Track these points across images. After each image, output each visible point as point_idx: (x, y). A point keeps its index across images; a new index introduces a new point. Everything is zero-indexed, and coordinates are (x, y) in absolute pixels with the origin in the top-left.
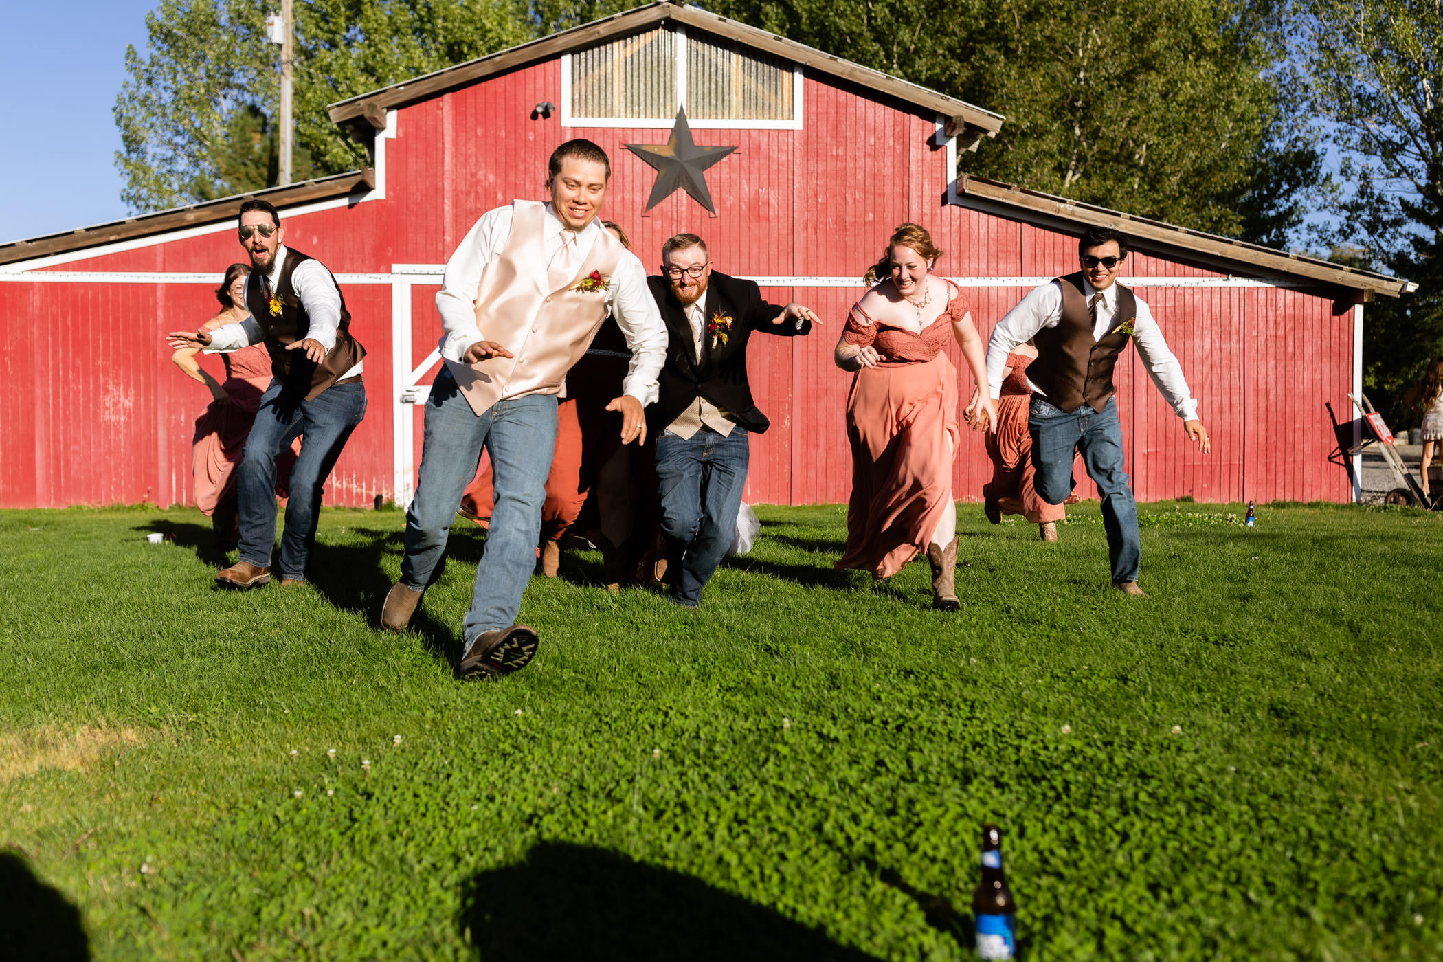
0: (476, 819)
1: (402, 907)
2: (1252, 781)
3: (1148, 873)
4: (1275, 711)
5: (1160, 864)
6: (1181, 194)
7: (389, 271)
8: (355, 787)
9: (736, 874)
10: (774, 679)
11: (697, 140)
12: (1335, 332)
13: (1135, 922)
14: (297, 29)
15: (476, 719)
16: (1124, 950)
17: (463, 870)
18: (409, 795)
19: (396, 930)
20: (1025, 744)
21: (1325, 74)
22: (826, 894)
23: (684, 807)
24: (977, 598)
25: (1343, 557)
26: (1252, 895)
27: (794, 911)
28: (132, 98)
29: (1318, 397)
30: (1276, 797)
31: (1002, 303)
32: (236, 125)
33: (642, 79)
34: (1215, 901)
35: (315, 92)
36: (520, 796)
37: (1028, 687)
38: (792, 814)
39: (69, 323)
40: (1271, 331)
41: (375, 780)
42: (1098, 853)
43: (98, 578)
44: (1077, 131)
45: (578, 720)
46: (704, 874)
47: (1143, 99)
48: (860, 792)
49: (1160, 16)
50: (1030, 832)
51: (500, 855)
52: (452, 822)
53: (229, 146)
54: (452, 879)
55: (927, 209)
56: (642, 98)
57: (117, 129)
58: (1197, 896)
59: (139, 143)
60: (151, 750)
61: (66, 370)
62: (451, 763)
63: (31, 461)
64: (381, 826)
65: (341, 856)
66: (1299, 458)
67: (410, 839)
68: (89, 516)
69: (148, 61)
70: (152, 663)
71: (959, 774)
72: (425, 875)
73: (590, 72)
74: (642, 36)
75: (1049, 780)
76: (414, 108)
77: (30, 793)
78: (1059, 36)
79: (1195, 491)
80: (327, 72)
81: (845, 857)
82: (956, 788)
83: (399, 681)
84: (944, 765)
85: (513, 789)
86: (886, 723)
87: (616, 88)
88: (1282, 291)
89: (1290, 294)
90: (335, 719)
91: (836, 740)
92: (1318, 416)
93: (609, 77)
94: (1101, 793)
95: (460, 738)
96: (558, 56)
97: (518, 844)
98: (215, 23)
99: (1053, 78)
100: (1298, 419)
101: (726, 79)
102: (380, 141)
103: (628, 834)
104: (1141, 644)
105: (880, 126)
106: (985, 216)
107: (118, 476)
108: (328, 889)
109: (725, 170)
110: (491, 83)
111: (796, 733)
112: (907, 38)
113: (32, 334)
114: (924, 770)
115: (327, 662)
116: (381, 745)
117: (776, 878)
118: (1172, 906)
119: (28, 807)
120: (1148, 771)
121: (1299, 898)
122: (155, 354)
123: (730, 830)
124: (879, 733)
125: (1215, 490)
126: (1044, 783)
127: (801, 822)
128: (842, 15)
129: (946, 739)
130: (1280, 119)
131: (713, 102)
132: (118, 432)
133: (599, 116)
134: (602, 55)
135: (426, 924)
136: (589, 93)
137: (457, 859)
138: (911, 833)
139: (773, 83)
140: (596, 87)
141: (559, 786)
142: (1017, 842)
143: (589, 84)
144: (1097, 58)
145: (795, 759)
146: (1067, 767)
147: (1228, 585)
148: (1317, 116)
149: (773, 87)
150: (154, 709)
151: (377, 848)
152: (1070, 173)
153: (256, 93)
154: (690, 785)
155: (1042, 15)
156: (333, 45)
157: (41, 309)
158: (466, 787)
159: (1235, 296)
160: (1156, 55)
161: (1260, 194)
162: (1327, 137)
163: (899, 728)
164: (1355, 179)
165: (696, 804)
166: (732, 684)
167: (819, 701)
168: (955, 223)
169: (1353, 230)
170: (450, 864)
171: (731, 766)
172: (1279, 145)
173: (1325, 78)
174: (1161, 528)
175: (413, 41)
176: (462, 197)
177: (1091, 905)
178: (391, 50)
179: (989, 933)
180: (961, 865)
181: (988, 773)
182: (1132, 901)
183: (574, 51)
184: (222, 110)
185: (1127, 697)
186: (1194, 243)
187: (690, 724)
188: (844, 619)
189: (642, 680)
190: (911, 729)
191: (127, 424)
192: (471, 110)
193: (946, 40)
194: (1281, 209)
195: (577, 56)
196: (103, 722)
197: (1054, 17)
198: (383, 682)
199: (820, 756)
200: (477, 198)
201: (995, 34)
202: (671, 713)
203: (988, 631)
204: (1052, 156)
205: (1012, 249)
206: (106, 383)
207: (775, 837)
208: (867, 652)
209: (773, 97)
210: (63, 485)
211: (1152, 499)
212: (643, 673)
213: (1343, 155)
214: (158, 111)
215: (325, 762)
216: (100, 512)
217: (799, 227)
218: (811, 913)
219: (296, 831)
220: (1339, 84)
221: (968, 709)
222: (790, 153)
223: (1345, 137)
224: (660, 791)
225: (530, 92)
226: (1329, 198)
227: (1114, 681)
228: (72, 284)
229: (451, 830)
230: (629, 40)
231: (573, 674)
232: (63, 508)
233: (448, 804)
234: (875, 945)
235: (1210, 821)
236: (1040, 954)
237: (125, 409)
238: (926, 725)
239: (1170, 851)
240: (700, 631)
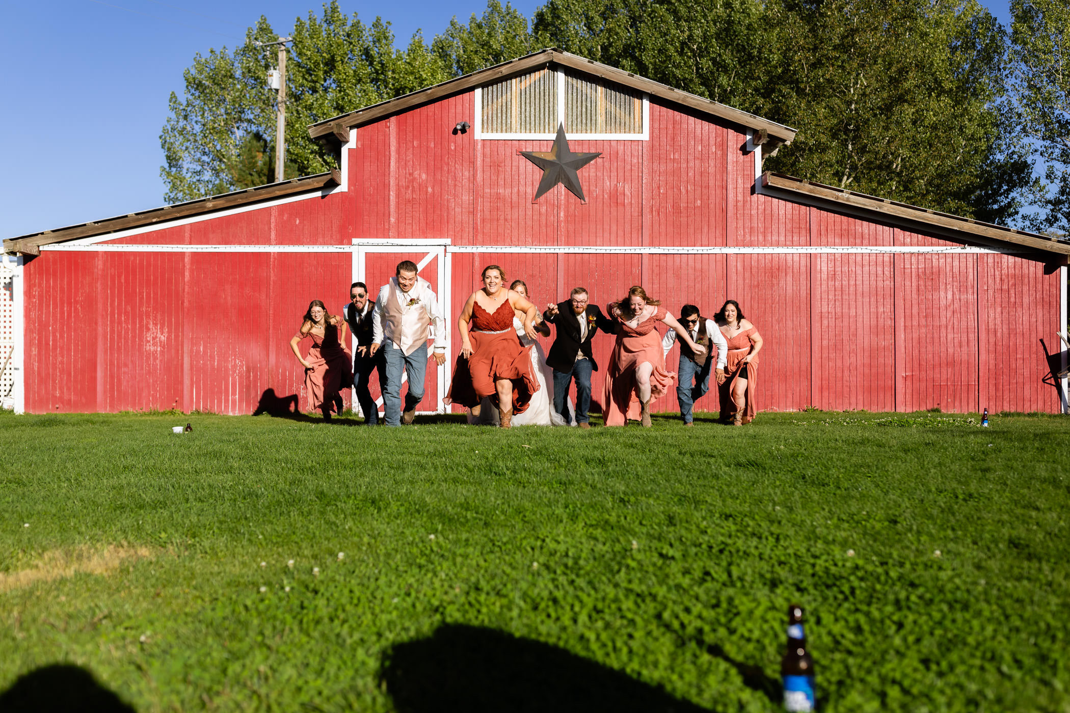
0: (396, 608)
1: (335, 667)
2: (999, 590)
3: (919, 651)
4: (1014, 543)
5: (929, 645)
6: (928, 192)
7: (350, 243)
8: (307, 587)
9: (594, 646)
10: (625, 518)
11: (572, 148)
12: (1046, 287)
13: (911, 686)
14: (289, 80)
15: (400, 543)
16: (903, 706)
17: (384, 643)
18: (346, 592)
19: (330, 684)
20: (819, 562)
21: (1033, 105)
22: (664, 661)
23: (555, 601)
24: (780, 469)
25: (1058, 444)
26: (1005, 668)
27: (639, 674)
28: (173, 129)
29: (1034, 335)
30: (1018, 601)
31: (796, 265)
32: (245, 147)
33: (533, 104)
34: (975, 672)
35: (301, 123)
36: (430, 593)
37: (820, 526)
38: (638, 606)
39: (123, 281)
40: (998, 286)
41: (322, 582)
42: (879, 638)
43: (133, 452)
44: (850, 147)
45: (477, 543)
46: (569, 647)
47: (898, 123)
48: (692, 593)
49: (911, 64)
50: (824, 621)
51: (412, 633)
52: (377, 610)
53: (241, 162)
54: (376, 649)
55: (740, 198)
56: (533, 118)
57: (163, 150)
58: (960, 669)
59: (177, 160)
60: (157, 562)
61: (120, 315)
62: (380, 572)
63: (94, 379)
64: (324, 612)
65: (291, 630)
66: (1021, 380)
67: (344, 621)
68: (134, 418)
69: (185, 103)
70: (164, 505)
71: (768, 582)
72: (355, 645)
73: (495, 100)
74: (533, 75)
75: (838, 587)
76: (370, 127)
77: (66, 589)
78: (836, 79)
79: (942, 405)
80: (310, 109)
81: (679, 637)
82: (766, 590)
83: (345, 517)
84: (757, 576)
85: (425, 589)
86: (711, 547)
87: (514, 111)
88: (1005, 256)
89: (1011, 259)
90: (296, 543)
91: (673, 558)
92: (1034, 349)
93: (509, 103)
94: (880, 596)
95: (388, 555)
96: (472, 89)
97: (427, 625)
98: (231, 76)
99: (832, 110)
100: (1019, 351)
101: (593, 105)
102: (345, 151)
103: (511, 619)
104: (906, 500)
105: (705, 138)
106: (783, 202)
107: (156, 391)
108: (280, 655)
109: (592, 170)
110: (424, 109)
111: (642, 552)
112: (725, 82)
113: (96, 288)
114: (741, 579)
115: (293, 506)
116: (329, 560)
117: (625, 650)
118: (941, 674)
119: (63, 598)
120: (917, 582)
121: (1043, 671)
122: (182, 304)
123: (590, 617)
124: (706, 554)
125: (957, 404)
126: (835, 589)
127: (645, 612)
128: (678, 66)
129: (757, 559)
130: (1000, 139)
131: (584, 121)
132: (155, 359)
133: (502, 132)
134: (504, 88)
135: (353, 679)
136: (495, 116)
137: (380, 635)
138: (730, 621)
139: (627, 107)
140: (499, 111)
141: (460, 587)
142: (815, 628)
143: (495, 109)
144: (864, 94)
145: (641, 570)
146: (852, 578)
147: (971, 463)
148: (1028, 136)
149: (627, 110)
150: (163, 535)
151: (320, 627)
152: (845, 178)
153: (260, 125)
154: (560, 587)
155: (823, 64)
156: (314, 91)
157: (103, 270)
158: (390, 587)
159: (970, 259)
160: (908, 91)
161: (986, 193)
162: (1036, 151)
163: (721, 551)
164: (1057, 181)
165: (565, 598)
166: (594, 523)
167: (660, 534)
168: (761, 208)
169: (1056, 219)
170: (374, 638)
171: (592, 575)
172: (1000, 157)
173: (1033, 109)
174: (917, 427)
175: (370, 87)
176: (403, 190)
177: (875, 673)
178: (355, 94)
179: (794, 690)
180: (771, 644)
181: (791, 581)
182: (909, 671)
183: (484, 85)
184: (236, 138)
185: (898, 533)
186: (939, 221)
187: (562, 548)
188: (680, 482)
189: (526, 519)
190: (730, 552)
191: (162, 352)
192: (410, 128)
193: (754, 83)
194: (1002, 204)
195: (486, 89)
196: (125, 544)
197: (833, 65)
198: (333, 518)
199: (660, 568)
200: (413, 191)
201: (789, 78)
202: (547, 540)
203: (789, 490)
204: (831, 166)
205: (803, 226)
206: (148, 323)
207: (625, 622)
208: (697, 503)
209: (627, 117)
210: (116, 396)
211: (909, 410)
212: (527, 514)
213: (1048, 164)
214: (191, 138)
215: (286, 571)
216: (141, 416)
217: (646, 210)
218: (652, 675)
219: (259, 613)
220: (1045, 113)
221: (774, 540)
222: (640, 157)
223: (1050, 151)
224: (536, 591)
225: (452, 115)
226: (1038, 196)
227: (886, 523)
228: (125, 252)
229: (376, 616)
230: (523, 77)
231: (475, 515)
232: (115, 412)
233: (375, 598)
234: (703, 699)
235: (968, 616)
236: (836, 708)
237: (161, 342)
238: (742, 549)
239: (937, 638)
240: (571, 488)
